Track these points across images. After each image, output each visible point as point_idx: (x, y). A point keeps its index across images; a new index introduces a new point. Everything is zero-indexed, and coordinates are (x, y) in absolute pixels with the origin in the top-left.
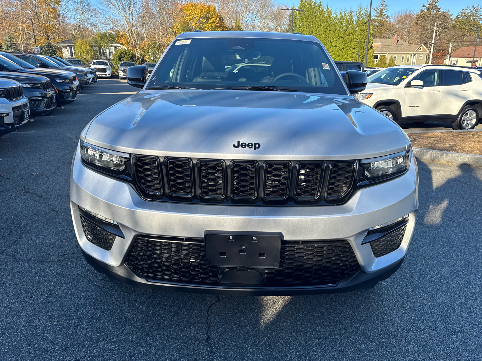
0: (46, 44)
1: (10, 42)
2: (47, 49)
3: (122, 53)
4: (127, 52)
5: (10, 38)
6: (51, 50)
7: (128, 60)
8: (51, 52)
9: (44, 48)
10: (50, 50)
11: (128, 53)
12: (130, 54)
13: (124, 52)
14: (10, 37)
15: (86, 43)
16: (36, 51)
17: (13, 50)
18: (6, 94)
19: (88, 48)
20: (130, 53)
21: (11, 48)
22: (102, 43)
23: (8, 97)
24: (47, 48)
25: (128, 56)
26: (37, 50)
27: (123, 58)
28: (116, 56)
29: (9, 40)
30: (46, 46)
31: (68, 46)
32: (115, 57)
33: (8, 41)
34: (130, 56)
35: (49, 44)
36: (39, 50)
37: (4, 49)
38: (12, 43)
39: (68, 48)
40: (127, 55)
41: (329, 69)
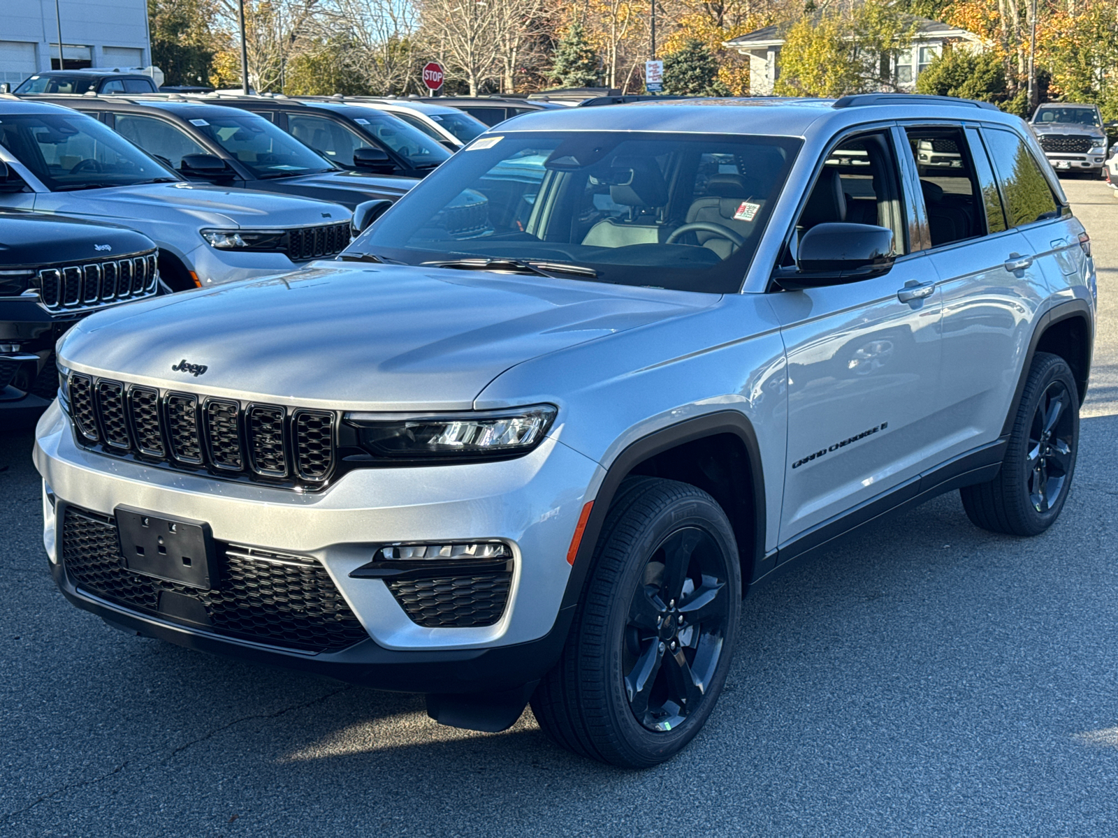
0: (688, 49)
1: (575, 48)
2: (685, 66)
3: (956, 67)
4: (978, 63)
5: (577, 34)
6: (698, 70)
7: (978, 96)
8: (697, 77)
9: (679, 62)
10: (695, 69)
11: (981, 67)
12: (988, 71)
13: (966, 65)
14: (579, 31)
15: (823, 38)
16: (651, 74)
17: (579, 75)
18: (289, 245)
19: (828, 54)
20: (987, 65)
21: (578, 69)
22: (884, 31)
23: (293, 253)
24: (686, 61)
25: (981, 78)
26: (655, 72)
27: (956, 88)
28: (931, 79)
29: (575, 40)
30: (685, 55)
31: (771, 48)
32: (926, 87)
33: (572, 44)
34: (986, 77)
35: (696, 46)
36: (661, 70)
37: (555, 72)
38: (582, 51)
39: (771, 54)
40: (976, 75)
41: (750, 219)
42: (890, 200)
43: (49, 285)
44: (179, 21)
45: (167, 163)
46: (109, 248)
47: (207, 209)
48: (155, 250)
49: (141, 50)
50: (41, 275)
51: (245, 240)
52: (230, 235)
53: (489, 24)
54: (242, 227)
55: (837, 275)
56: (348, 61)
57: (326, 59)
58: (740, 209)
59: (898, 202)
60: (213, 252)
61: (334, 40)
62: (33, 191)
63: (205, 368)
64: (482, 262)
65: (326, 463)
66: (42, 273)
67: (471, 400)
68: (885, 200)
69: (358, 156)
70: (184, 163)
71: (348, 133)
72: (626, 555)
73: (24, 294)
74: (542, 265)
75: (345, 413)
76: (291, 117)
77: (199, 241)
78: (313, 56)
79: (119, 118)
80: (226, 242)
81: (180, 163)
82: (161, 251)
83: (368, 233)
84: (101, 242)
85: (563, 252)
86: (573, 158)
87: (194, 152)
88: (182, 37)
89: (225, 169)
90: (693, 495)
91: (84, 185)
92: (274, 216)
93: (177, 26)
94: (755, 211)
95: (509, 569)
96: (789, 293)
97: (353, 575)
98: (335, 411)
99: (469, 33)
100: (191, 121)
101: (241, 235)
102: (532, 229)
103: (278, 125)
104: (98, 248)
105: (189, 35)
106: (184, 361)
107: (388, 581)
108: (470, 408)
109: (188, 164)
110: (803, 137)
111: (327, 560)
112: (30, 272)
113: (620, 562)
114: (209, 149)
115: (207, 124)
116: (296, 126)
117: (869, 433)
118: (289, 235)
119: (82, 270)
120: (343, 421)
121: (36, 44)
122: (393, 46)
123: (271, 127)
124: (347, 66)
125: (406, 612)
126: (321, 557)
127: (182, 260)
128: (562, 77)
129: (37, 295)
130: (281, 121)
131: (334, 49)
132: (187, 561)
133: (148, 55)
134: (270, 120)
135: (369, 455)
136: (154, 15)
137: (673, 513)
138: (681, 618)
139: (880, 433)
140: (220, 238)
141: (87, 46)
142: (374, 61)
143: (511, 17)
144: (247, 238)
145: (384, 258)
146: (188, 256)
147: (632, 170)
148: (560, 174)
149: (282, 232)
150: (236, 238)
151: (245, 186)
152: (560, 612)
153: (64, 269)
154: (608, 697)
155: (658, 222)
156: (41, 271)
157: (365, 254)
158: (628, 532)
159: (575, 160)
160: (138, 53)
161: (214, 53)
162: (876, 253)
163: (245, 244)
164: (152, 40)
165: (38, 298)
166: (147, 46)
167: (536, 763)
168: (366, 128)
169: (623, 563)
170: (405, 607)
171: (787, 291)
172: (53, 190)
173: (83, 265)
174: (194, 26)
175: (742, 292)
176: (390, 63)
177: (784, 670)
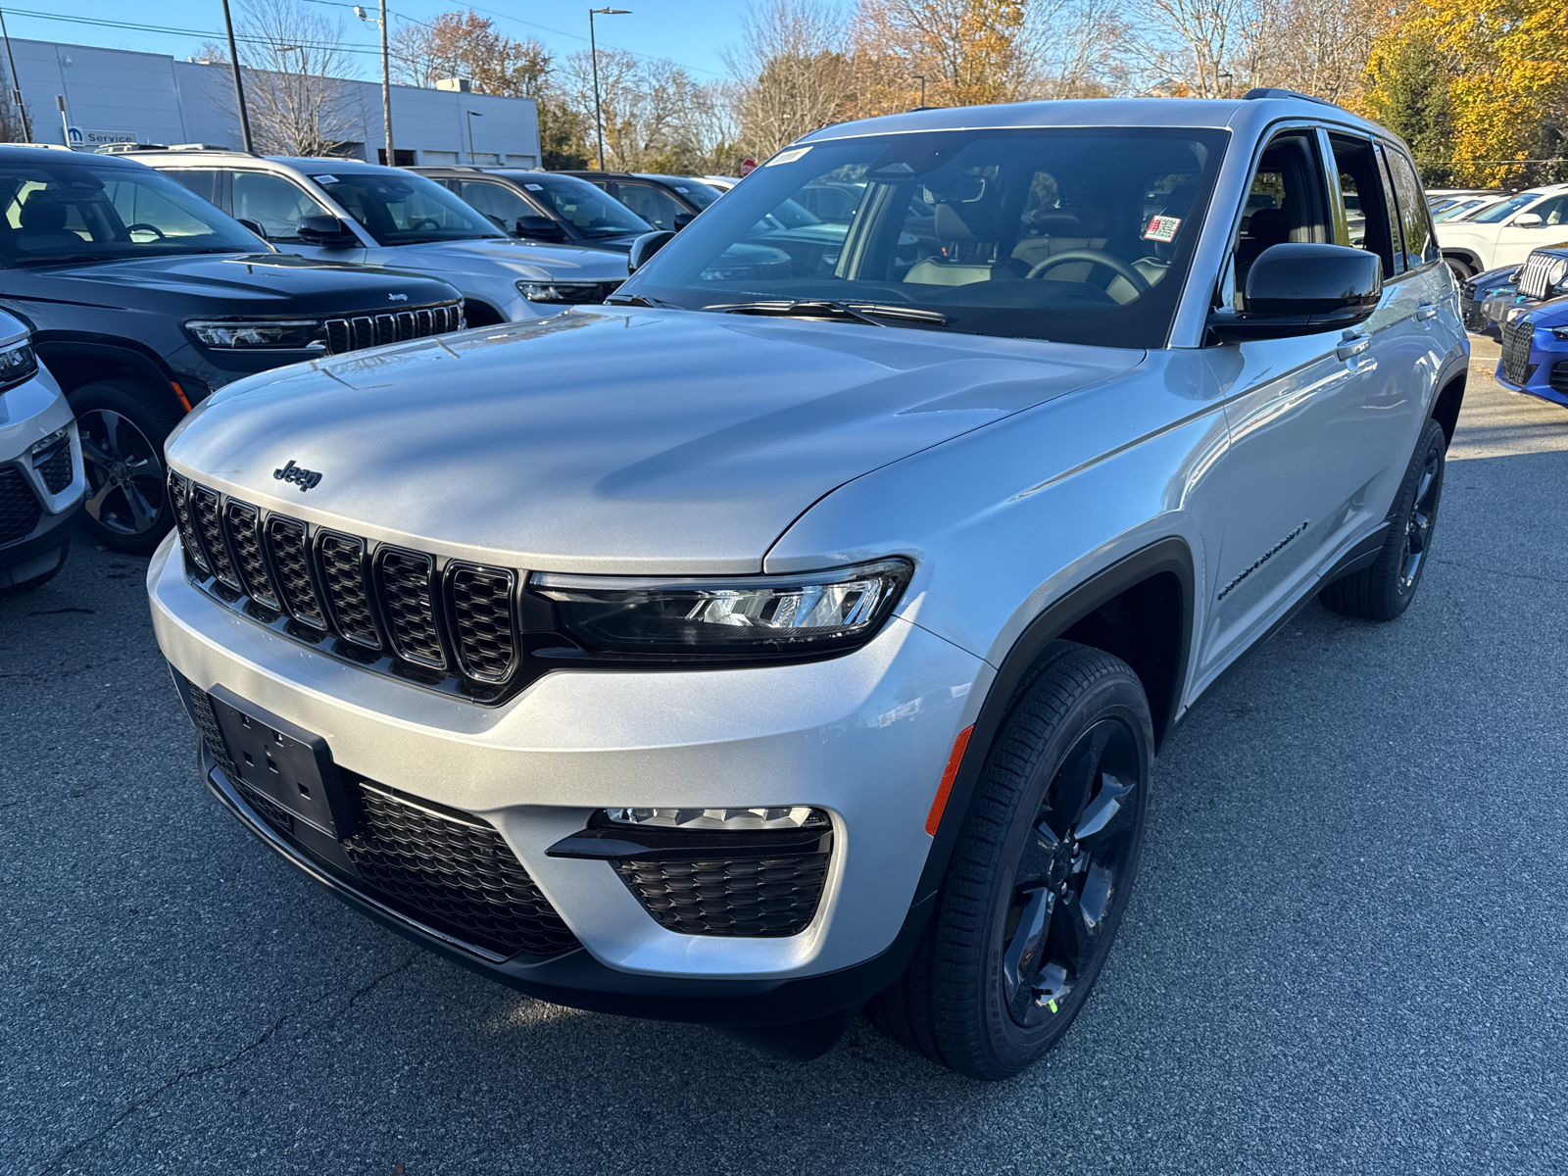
41: (1169, 240)
42: (1311, 224)
43: (337, 337)
44: (563, 135)
45: (501, 223)
46: (405, 298)
47: (521, 262)
48: (460, 300)
49: (534, 157)
50: (327, 326)
51: (560, 293)
52: (545, 288)
53: (793, 128)
54: (555, 280)
55: (1302, 321)
56: (686, 162)
57: (670, 161)
58: (1153, 225)
59: (1323, 227)
60: (529, 305)
61: (675, 147)
62: (365, 246)
63: (319, 476)
64: (784, 305)
65: (506, 656)
66: (355, 321)
67: (760, 556)
68: (1304, 225)
69: (678, 221)
70: (518, 224)
71: (672, 202)
72: (1017, 794)
73: (309, 345)
74: (867, 308)
75: (531, 574)
76: (621, 187)
77: (515, 294)
78: (659, 159)
79: (465, 184)
80: (541, 295)
81: (515, 225)
82: (466, 300)
83: (643, 270)
84: (396, 290)
85: (894, 291)
86: (905, 165)
87: (529, 214)
88: (565, 148)
89: (556, 230)
90: (1109, 673)
91: (412, 241)
92: (586, 269)
93: (562, 140)
94: (1175, 227)
95: (824, 848)
96: (1229, 347)
97: (551, 853)
98: (515, 571)
99: (778, 136)
100: (526, 186)
101: (556, 288)
102: (842, 271)
103: (610, 194)
104: (392, 297)
105: (571, 146)
106: (292, 463)
107: (616, 861)
108: (758, 571)
109: (523, 225)
110: (1228, 129)
111: (507, 827)
112: (315, 323)
113: (1007, 806)
114: (540, 211)
115: (540, 188)
116: (626, 195)
117: (1292, 537)
118: (601, 288)
119: (374, 321)
120: (528, 585)
121: (457, 153)
122: (720, 150)
123: (603, 195)
124: (686, 166)
125: (648, 909)
126: (497, 823)
127: (499, 312)
128: (851, 172)
129: (323, 347)
130: (612, 190)
131: (676, 153)
132: (304, 790)
133: (539, 160)
134: (602, 188)
135: (580, 649)
136: (544, 131)
137: (1084, 710)
138: (1076, 846)
139: (1303, 533)
140: (536, 290)
141: (495, 155)
142: (706, 162)
143: (810, 123)
144: (561, 290)
145: (658, 301)
146: (505, 309)
147: (983, 181)
148: (883, 188)
149: (595, 285)
150: (551, 290)
151: (573, 243)
152: (910, 909)
153: (353, 319)
154: (980, 1019)
155: (989, 261)
156: (326, 322)
157: (635, 296)
158: (1019, 753)
159: (908, 167)
160: (531, 160)
161: (588, 160)
162: (1351, 293)
163: (561, 297)
164: (542, 150)
165: (325, 350)
166: (538, 153)
167: (856, 1045)
168: (686, 195)
169: (1011, 809)
170: (646, 902)
171: (1226, 344)
172: (382, 245)
173: (375, 315)
174: (574, 139)
175: (1169, 345)
176: (718, 164)
177: (1169, 844)
